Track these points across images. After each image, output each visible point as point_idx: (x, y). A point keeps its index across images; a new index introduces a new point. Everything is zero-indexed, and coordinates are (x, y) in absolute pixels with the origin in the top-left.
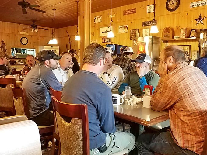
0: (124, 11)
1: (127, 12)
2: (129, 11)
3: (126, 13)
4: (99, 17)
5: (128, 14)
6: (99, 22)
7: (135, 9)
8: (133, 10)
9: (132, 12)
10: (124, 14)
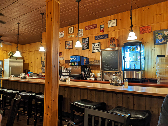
0: (85, 27)
1: (88, 27)
2: (90, 27)
3: (87, 29)
4: (61, 32)
5: (89, 29)
6: (62, 37)
7: (96, 25)
8: (95, 26)
9: (94, 27)
10: (86, 29)
